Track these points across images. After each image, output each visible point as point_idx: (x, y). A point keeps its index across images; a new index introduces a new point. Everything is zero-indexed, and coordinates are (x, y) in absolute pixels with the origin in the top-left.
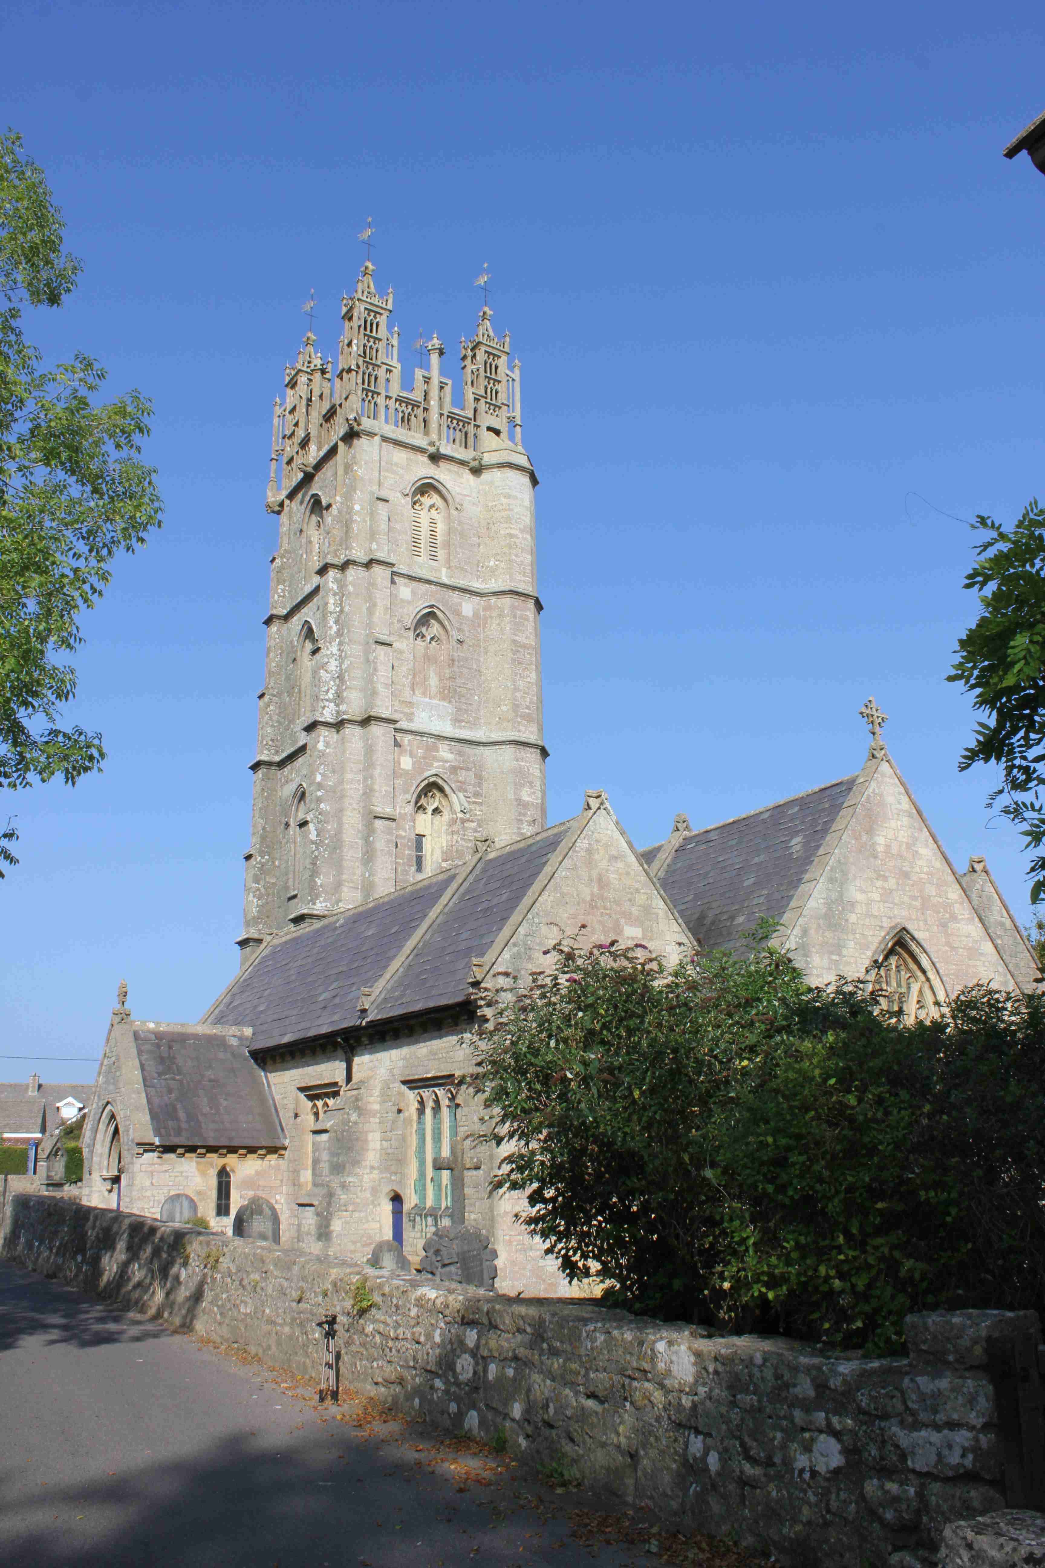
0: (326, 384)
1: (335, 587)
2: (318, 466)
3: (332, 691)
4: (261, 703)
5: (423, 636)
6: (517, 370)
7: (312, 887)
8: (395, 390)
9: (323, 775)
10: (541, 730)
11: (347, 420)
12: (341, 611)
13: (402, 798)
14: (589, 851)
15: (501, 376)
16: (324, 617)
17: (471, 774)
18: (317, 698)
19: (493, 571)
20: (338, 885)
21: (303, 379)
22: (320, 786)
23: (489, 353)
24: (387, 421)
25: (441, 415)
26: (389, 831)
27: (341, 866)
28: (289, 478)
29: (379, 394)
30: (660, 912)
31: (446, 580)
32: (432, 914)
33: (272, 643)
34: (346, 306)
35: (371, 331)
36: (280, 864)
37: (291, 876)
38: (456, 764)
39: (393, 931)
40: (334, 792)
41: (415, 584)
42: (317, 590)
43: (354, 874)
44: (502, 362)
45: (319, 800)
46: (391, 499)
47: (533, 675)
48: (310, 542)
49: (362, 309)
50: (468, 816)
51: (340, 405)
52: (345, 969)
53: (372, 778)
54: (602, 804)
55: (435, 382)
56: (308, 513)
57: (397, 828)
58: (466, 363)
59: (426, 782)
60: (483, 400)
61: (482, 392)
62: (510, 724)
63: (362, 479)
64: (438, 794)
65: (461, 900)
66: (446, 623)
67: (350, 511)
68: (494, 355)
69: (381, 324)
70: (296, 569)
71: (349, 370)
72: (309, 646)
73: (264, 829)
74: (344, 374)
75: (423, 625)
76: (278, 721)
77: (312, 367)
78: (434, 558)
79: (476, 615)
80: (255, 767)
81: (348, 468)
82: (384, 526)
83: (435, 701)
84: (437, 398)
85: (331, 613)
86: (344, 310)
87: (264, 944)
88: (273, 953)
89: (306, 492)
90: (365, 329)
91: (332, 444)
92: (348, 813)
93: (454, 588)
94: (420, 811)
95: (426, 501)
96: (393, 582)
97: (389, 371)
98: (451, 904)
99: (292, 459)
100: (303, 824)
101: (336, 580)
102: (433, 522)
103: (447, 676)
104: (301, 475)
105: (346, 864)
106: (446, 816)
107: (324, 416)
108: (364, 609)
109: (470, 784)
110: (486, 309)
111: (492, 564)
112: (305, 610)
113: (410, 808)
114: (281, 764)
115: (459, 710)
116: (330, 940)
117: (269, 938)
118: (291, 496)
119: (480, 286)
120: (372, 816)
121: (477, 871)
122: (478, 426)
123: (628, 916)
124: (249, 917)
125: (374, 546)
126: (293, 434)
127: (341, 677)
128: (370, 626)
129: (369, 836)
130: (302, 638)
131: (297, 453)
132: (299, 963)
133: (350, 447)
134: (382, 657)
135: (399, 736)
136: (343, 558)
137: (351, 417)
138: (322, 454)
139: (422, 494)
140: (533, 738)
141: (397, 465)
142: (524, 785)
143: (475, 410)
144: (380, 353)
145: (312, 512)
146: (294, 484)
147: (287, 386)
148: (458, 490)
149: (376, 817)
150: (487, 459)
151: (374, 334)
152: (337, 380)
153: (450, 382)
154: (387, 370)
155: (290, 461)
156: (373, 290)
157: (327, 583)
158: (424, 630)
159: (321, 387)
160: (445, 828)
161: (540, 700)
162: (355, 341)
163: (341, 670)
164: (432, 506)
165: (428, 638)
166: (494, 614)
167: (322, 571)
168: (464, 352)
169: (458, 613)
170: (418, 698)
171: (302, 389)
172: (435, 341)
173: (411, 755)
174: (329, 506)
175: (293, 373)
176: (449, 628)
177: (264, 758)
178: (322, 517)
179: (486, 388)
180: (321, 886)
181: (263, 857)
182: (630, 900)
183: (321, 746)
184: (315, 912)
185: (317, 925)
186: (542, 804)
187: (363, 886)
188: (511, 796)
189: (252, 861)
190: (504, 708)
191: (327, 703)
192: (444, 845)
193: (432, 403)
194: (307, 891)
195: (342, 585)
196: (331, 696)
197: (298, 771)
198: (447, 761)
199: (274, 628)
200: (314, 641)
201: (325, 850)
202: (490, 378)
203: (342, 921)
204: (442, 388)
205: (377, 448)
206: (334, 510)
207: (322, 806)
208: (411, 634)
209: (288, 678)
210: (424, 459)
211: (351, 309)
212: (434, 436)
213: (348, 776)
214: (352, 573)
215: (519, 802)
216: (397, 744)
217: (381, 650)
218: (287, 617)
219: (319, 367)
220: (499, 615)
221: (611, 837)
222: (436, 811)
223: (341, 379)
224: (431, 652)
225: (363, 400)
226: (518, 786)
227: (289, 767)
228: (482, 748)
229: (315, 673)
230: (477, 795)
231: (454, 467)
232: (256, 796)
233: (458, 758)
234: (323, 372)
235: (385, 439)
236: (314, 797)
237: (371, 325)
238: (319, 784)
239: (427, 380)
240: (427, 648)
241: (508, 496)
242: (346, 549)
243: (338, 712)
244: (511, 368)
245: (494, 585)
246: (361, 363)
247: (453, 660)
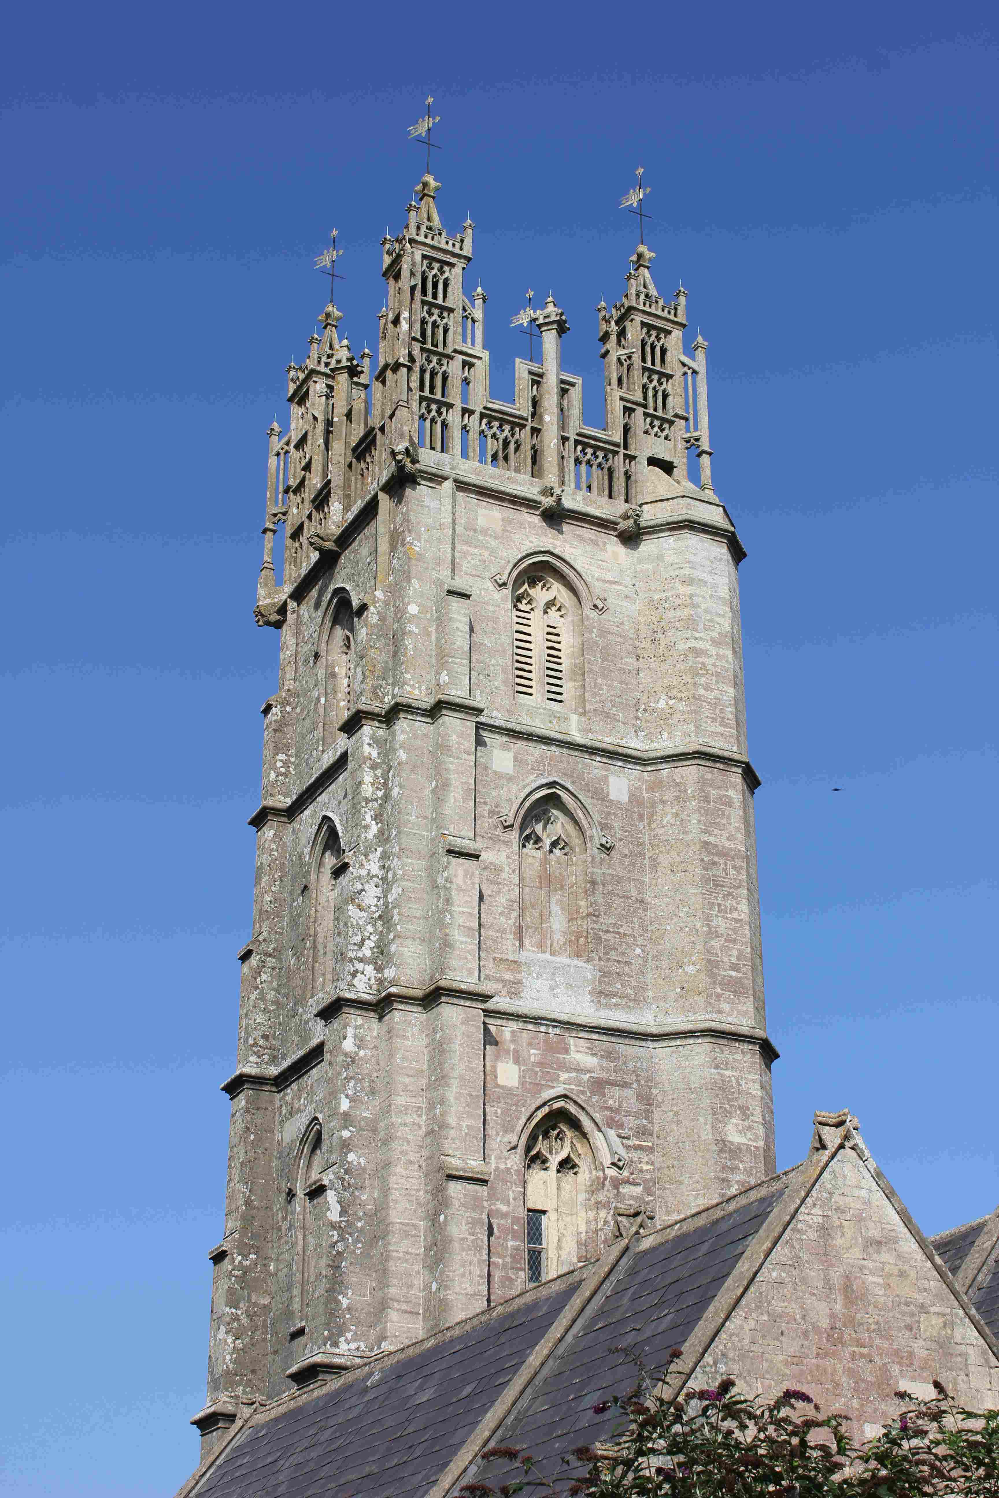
0: (359, 394)
1: (375, 754)
2: (346, 538)
3: (369, 944)
4: (245, 969)
5: (538, 840)
6: (700, 355)
7: (332, 1312)
8: (479, 399)
9: (352, 1100)
10: (760, 1008)
11: (393, 454)
12: (386, 797)
13: (499, 1141)
14: (825, 1231)
15: (672, 365)
16: (355, 810)
17: (629, 1092)
18: (342, 957)
19: (665, 718)
20: (382, 1306)
21: (319, 386)
22: (347, 1119)
23: (649, 327)
24: (465, 455)
25: (565, 439)
26: (475, 1204)
27: (385, 1271)
28: (296, 562)
29: (450, 406)
30: (970, 1350)
31: (578, 738)
32: (534, 1359)
33: (265, 859)
34: (389, 253)
35: (435, 296)
36: (278, 1270)
37: (296, 1292)
38: (604, 1075)
39: (465, 1393)
40: (375, 1130)
41: (522, 744)
42: (342, 761)
43: (410, 1286)
44: (674, 340)
45: (346, 1146)
46: (474, 592)
47: (744, 907)
48: (333, 675)
49: (418, 258)
50: (626, 1173)
51: (382, 429)
52: (374, 1469)
53: (442, 1102)
54: (847, 1137)
55: (551, 381)
56: (328, 624)
57: (492, 1197)
58: (608, 346)
59: (546, 1110)
60: (640, 411)
61: (638, 397)
62: (701, 1000)
63: (420, 557)
64: (569, 1134)
65: (588, 1330)
66: (580, 814)
67: (400, 614)
68: (659, 330)
69: (452, 283)
70: (307, 723)
71: (396, 367)
72: (330, 861)
73: (248, 1203)
74: (389, 373)
75: (538, 821)
76: (276, 1002)
77: (333, 364)
78: (555, 697)
79: (635, 798)
80: (233, 1088)
81: (396, 539)
82: (461, 641)
83: (562, 960)
84: (555, 410)
85: (367, 801)
86: (387, 260)
87: (239, 1423)
88: (254, 1440)
89: (326, 586)
90: (424, 292)
91: (368, 498)
92: (399, 1169)
93: (592, 751)
94: (536, 1166)
95: (540, 595)
96: (480, 742)
97: (467, 365)
98: (569, 1338)
99: (301, 527)
100: (317, 1192)
101: (376, 741)
102: (552, 632)
103: (584, 911)
104: (315, 556)
105: (392, 1266)
106: (585, 1174)
107: (354, 450)
108: (427, 792)
109: (629, 1113)
110: (642, 248)
111: (662, 704)
112: (323, 798)
113: (516, 1160)
114: (282, 1081)
115: (605, 974)
116: (355, 1412)
117: (246, 1411)
118: (298, 595)
119: (630, 209)
120: (442, 1175)
121: (619, 1274)
122: (632, 458)
123: (906, 1359)
124: (220, 1369)
125: (444, 678)
126: (302, 483)
127: (385, 917)
128: (437, 821)
129: (437, 1214)
130: (318, 848)
131: (310, 517)
132: (295, 1460)
133: (399, 502)
134: (459, 880)
135: (494, 1024)
136: (388, 701)
137: (400, 447)
138: (350, 516)
139: (533, 583)
140: (745, 1024)
141: (484, 531)
142: (729, 1114)
143: (626, 429)
144: (450, 334)
145: (335, 621)
146: (303, 572)
147: (291, 400)
148: (598, 573)
149: (451, 1177)
150: (650, 515)
151: (440, 301)
152: (377, 385)
153: (579, 381)
154: (465, 364)
155: (297, 534)
156: (436, 222)
157: (359, 747)
158: (539, 828)
159: (350, 398)
160: (582, 1196)
161: (758, 952)
162: (406, 314)
163: (386, 904)
164: (550, 604)
165: (547, 842)
166: (669, 796)
167: (351, 726)
168: (604, 327)
169: (601, 796)
170: (530, 953)
171: (317, 404)
172: (551, 309)
173: (517, 1061)
174: (363, 608)
175: (302, 376)
176: (584, 822)
177: (250, 1069)
178: (352, 630)
179: (645, 387)
180: (349, 1309)
181: (245, 1257)
182: (909, 1328)
183: (348, 1045)
184: (337, 1361)
185: (333, 1384)
186: (767, 1149)
187: (427, 1310)
188: (707, 1134)
189: (226, 1265)
190: (690, 969)
191: (360, 966)
192: (583, 1228)
193: (547, 418)
194: (322, 1319)
195: (386, 749)
196: (368, 953)
197: (311, 1093)
198: (584, 1071)
199: (268, 832)
200: (339, 852)
201: (357, 1241)
202: (652, 371)
203: (377, 1377)
204: (564, 392)
205: (447, 501)
206: (372, 616)
207: (351, 1157)
208: (514, 836)
209: (294, 923)
210: (536, 520)
211: (397, 260)
212: (551, 478)
213: (399, 1100)
214: (403, 725)
215: (723, 1145)
216: (489, 1039)
217: (459, 866)
218: (292, 812)
219: (345, 363)
220: (677, 798)
221: (868, 1203)
222: (567, 1165)
223: (384, 382)
224: (553, 868)
225: (422, 417)
226: (720, 1115)
227: (294, 1086)
228: (650, 1044)
229: (339, 910)
230: (643, 1132)
231: (588, 533)
232: (236, 1140)
233: (604, 1063)
234: (353, 372)
235: (462, 486)
236: (335, 1141)
237: (435, 286)
238: (346, 1115)
239: (537, 379)
240: (545, 862)
241: (688, 581)
242: (394, 685)
243: (380, 982)
244: (690, 350)
245: (666, 745)
246: (416, 352)
247: (593, 883)
